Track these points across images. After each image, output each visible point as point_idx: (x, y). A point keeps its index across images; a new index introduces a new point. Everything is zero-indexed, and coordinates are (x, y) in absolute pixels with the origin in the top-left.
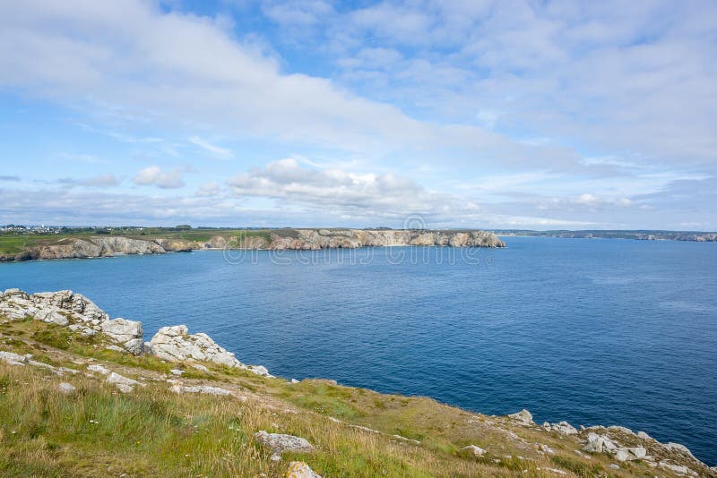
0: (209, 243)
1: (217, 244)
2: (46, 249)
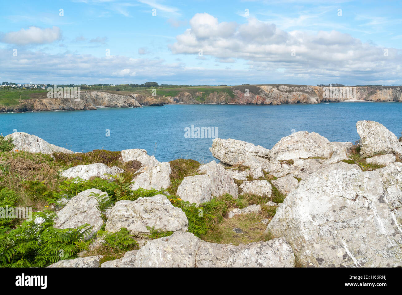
0: (177, 98)
1: (185, 99)
2: (39, 101)
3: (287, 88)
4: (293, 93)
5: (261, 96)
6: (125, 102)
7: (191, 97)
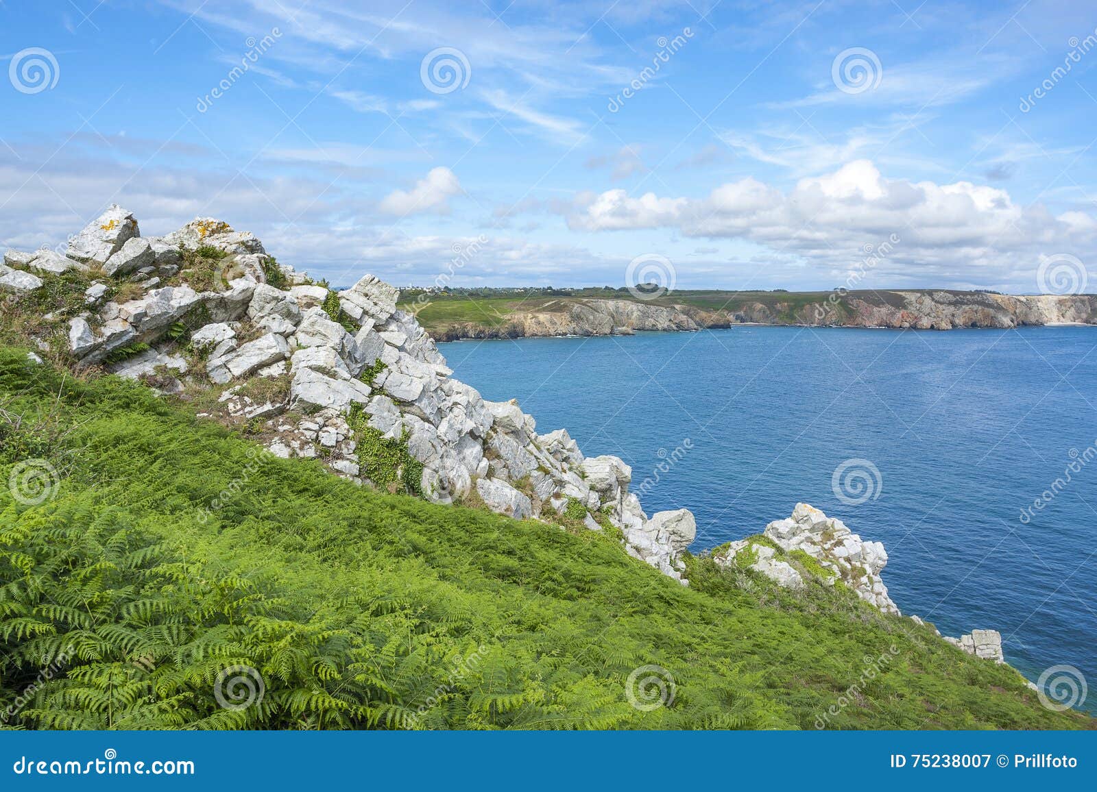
0: (742, 313)
2: (532, 318)
3: (951, 298)
4: (964, 307)
5: (911, 313)
6: (670, 320)
7: (768, 312)
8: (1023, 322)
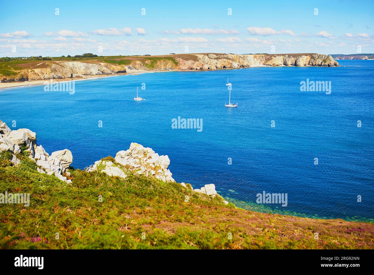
0: (131, 66)
2: (31, 71)
3: (215, 56)
4: (220, 60)
5: (200, 63)
6: (99, 70)
7: (142, 65)
8: (242, 65)
